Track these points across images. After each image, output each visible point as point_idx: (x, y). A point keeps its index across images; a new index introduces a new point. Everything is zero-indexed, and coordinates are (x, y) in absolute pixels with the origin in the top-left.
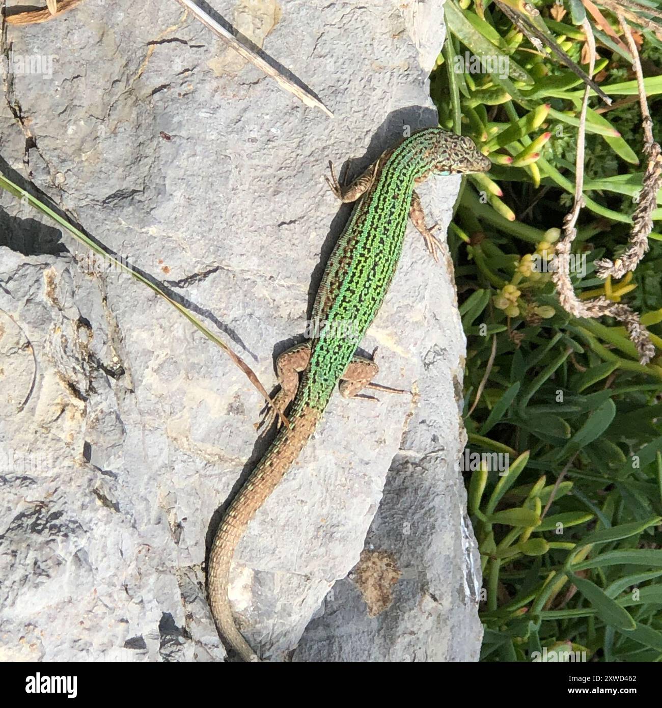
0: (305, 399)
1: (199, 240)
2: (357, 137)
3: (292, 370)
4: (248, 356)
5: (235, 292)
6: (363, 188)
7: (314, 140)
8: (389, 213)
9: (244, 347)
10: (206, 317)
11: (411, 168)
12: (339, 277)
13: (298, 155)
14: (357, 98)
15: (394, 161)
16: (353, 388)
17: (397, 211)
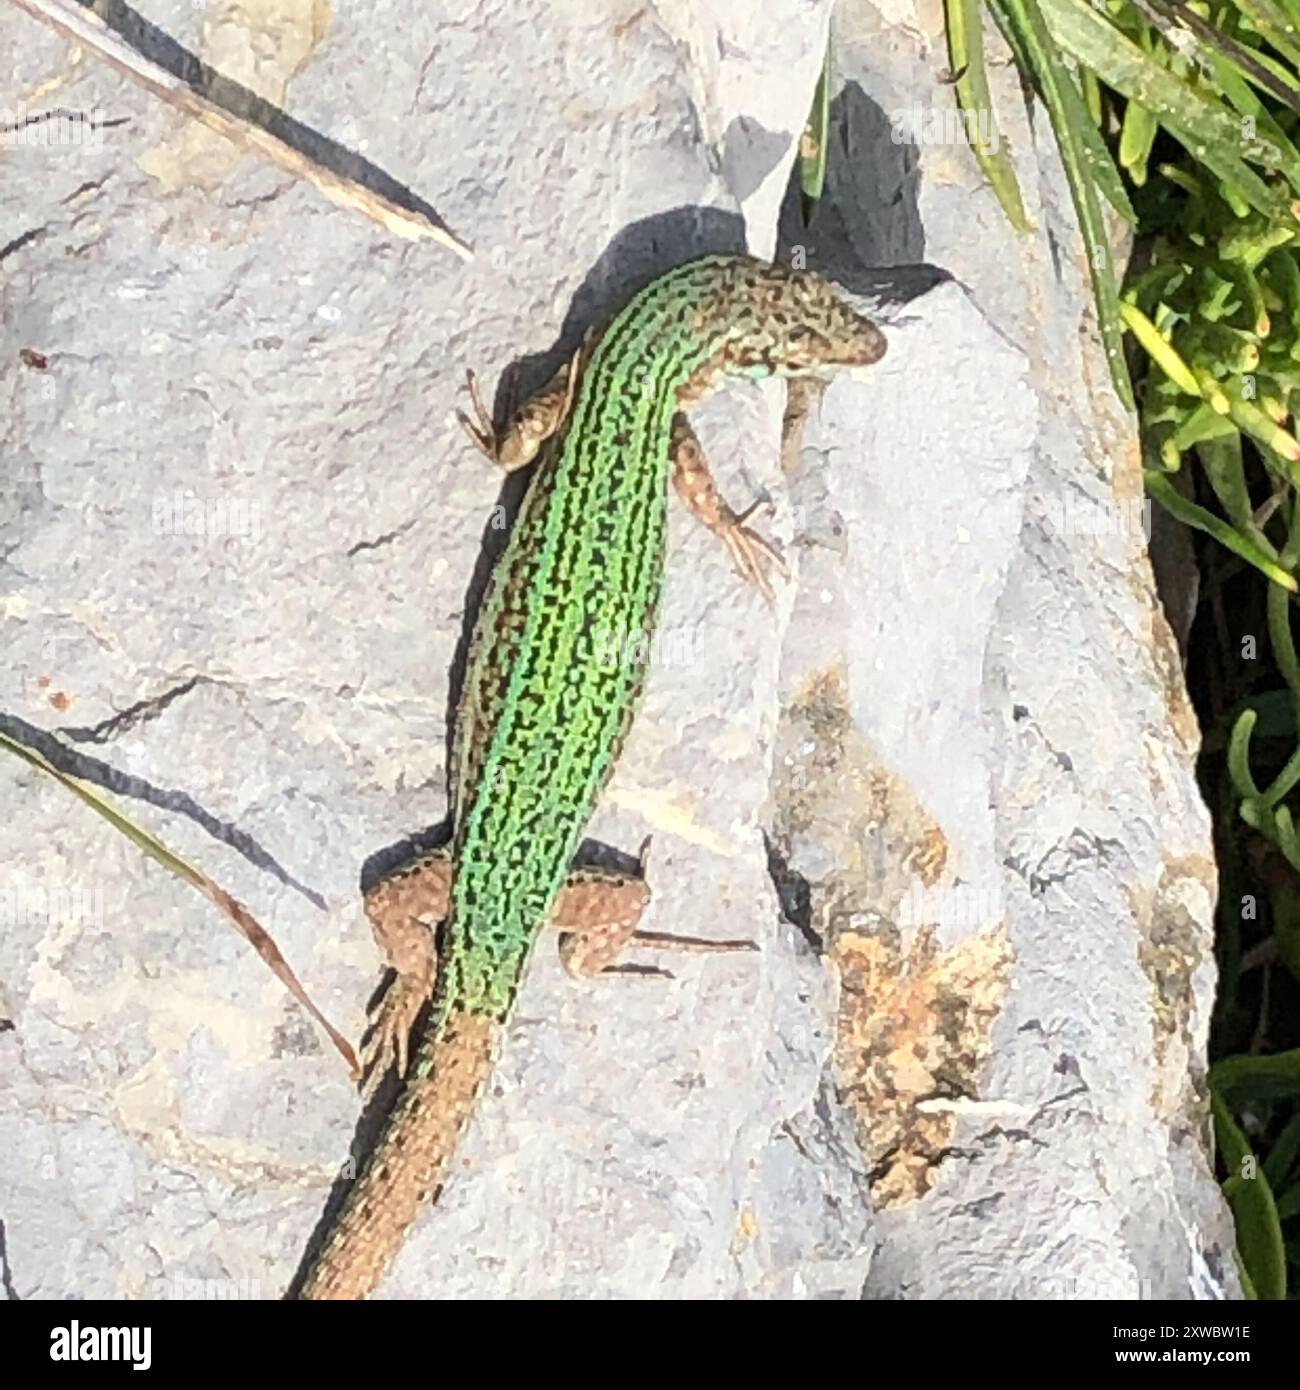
0: (453, 992)
1: (143, 615)
2: (533, 300)
3: (407, 922)
4: (297, 898)
5: (246, 736)
6: (537, 425)
7: (428, 322)
8: (608, 482)
9: (283, 876)
10: (177, 809)
11: (659, 361)
12: (500, 667)
13: (386, 367)
14: (530, 201)
15: (611, 346)
16: (589, 950)
17: (629, 476)
